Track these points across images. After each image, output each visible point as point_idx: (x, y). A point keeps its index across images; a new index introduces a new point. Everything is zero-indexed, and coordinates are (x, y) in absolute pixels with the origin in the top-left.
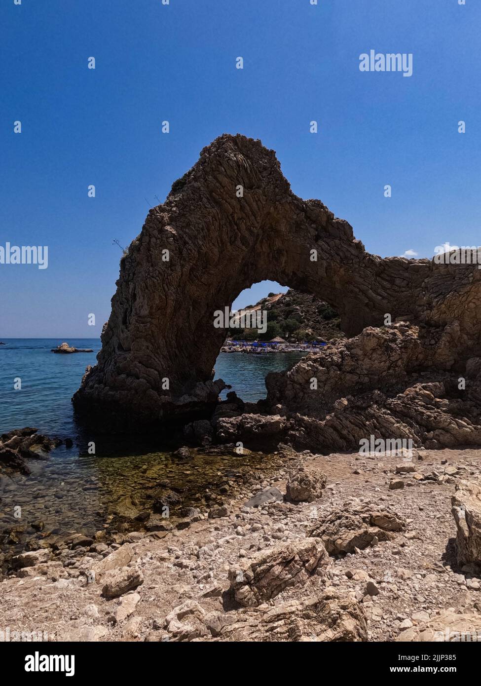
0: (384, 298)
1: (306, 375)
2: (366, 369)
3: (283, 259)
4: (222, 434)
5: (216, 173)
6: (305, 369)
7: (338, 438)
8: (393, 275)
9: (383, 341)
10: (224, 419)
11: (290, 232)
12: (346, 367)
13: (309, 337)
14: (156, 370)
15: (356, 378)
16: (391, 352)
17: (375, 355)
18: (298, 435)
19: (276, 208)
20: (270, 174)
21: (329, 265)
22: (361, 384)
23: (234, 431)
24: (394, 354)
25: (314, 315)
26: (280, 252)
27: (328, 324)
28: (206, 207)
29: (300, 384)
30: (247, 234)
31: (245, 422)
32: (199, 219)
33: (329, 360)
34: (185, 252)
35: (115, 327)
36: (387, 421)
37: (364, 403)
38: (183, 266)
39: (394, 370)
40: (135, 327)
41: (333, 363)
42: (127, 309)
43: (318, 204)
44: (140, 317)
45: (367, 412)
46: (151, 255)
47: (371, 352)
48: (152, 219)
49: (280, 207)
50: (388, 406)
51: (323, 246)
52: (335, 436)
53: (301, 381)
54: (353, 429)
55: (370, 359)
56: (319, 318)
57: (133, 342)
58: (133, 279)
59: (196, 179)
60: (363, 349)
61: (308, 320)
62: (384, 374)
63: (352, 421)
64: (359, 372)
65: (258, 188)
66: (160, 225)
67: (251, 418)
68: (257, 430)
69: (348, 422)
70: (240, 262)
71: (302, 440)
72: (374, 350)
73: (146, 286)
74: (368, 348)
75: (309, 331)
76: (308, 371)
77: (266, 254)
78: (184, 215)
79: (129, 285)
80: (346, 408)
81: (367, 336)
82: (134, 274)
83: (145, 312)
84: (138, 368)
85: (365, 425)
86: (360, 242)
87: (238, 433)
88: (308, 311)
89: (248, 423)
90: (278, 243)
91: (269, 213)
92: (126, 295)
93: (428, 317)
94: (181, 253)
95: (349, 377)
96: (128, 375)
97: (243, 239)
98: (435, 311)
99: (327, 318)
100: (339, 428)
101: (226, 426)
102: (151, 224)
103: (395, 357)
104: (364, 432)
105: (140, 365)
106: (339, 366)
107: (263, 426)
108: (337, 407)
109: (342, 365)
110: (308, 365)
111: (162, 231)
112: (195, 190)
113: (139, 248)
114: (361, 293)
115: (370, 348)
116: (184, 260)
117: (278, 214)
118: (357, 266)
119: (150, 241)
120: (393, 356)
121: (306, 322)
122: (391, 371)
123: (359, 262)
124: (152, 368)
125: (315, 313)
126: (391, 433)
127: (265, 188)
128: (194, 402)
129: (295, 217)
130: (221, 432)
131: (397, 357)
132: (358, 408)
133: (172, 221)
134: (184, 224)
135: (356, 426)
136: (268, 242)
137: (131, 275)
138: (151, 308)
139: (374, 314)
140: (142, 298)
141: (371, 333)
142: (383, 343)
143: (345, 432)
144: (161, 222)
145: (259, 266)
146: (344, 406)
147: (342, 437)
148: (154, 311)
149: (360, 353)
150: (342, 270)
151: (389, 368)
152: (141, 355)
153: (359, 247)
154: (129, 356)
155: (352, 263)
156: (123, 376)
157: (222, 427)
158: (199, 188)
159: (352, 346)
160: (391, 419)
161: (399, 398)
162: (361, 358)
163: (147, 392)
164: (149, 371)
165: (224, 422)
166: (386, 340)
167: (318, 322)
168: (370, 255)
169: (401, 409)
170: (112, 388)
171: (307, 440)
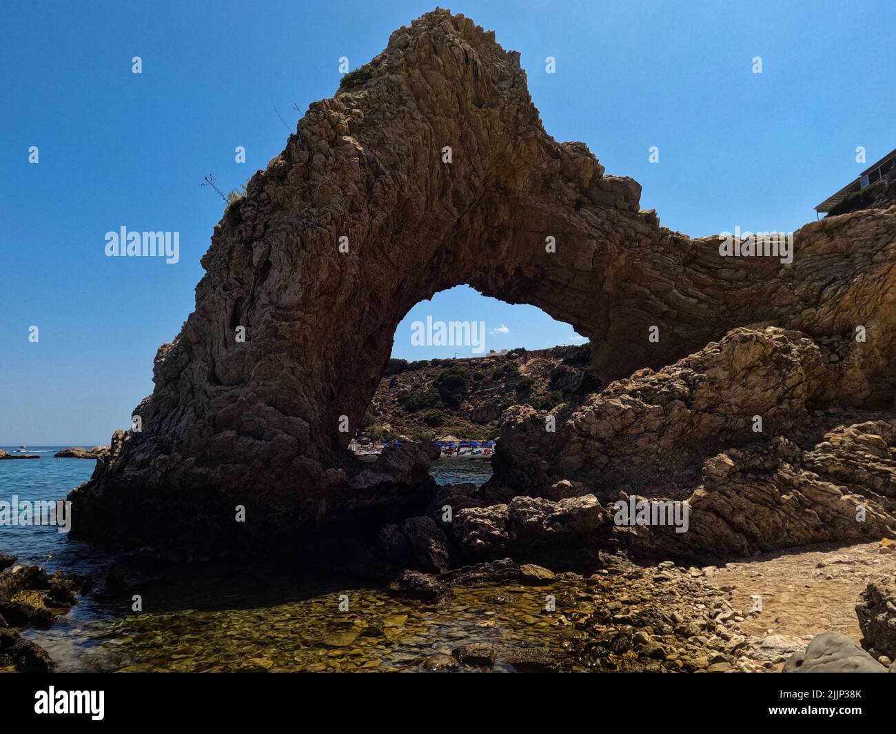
0: (701, 301)
1: (619, 418)
2: (737, 405)
3: (505, 245)
4: (479, 541)
5: (425, 67)
6: (618, 408)
7: (728, 531)
8: (712, 265)
9: (771, 350)
10: (472, 510)
11: (531, 193)
12: (700, 402)
13: (388, 436)
14: (305, 419)
15: (720, 420)
16: (789, 370)
17: (753, 378)
18: (635, 533)
19: (516, 146)
20: (513, 86)
21: (603, 247)
22: (730, 431)
23: (502, 532)
24: (793, 372)
25: (393, 406)
26: (502, 231)
27: (412, 418)
28: (413, 118)
29: (601, 440)
30: (463, 188)
31: (524, 513)
32: (401, 136)
33: (665, 389)
34: (377, 190)
35: (198, 343)
36: (824, 491)
37: (765, 460)
38: (372, 214)
39: (790, 404)
40: (267, 327)
41: (672, 396)
42: (241, 299)
43: (581, 149)
44: (278, 308)
45: (775, 476)
46: (310, 188)
47: (742, 373)
48: (318, 117)
49: (523, 145)
50: (809, 465)
51: (589, 218)
52: (722, 527)
53: (603, 434)
54: (756, 512)
55: (743, 385)
56: (400, 410)
57: (257, 361)
58: (263, 236)
59: (391, 69)
60: (729, 368)
61: (385, 413)
62: (771, 411)
63: (751, 495)
64: (722, 410)
65: (493, 106)
66: (333, 132)
67: (536, 506)
68: (550, 529)
69: (743, 499)
70: (442, 238)
71: (647, 543)
72: (750, 369)
73: (302, 243)
74: (737, 367)
75: (388, 427)
76: (625, 411)
77: (477, 234)
78: (374, 124)
79: (251, 249)
80: (731, 473)
81: (743, 342)
82: (266, 226)
83: (292, 296)
84: (263, 417)
85: (779, 503)
86: (653, 213)
87: (510, 535)
88: (384, 400)
89: (532, 514)
90: (504, 215)
91: (501, 156)
92: (236, 273)
93: (808, 320)
94: (369, 188)
95: (706, 419)
96: (241, 432)
97: (456, 193)
98: (825, 308)
99: (411, 409)
100: (727, 510)
101: (483, 525)
102: (316, 128)
103: (794, 376)
104: (779, 515)
105: (271, 408)
106: (687, 401)
107: (565, 518)
108: (715, 472)
109: (693, 399)
110: (624, 402)
111: (335, 143)
112: (393, 87)
113: (286, 173)
114: (653, 297)
115: (742, 366)
116: (376, 204)
117: (519, 157)
118: (649, 251)
119: (310, 160)
120: (790, 377)
121: (383, 415)
122: (785, 406)
123: (652, 245)
124: (297, 416)
125: (394, 402)
126: (835, 514)
127: (503, 108)
128: (389, 482)
129: (545, 166)
130: (475, 537)
131: (796, 379)
132: (755, 470)
133: (354, 129)
134: (375, 141)
135: (762, 505)
136: (485, 212)
137: (261, 227)
138: (309, 288)
139: (676, 331)
140: (287, 269)
141: (751, 336)
142: (771, 356)
143: (740, 518)
144: (335, 125)
145: (461, 256)
146: (728, 468)
147: (737, 528)
148: (312, 296)
149: (722, 375)
150: (623, 256)
151: (780, 400)
152: (274, 388)
153: (651, 218)
154: (243, 393)
155: (639, 246)
156: (229, 434)
157: (475, 526)
158: (399, 86)
159: (706, 364)
160: (832, 486)
161: (825, 450)
162: (725, 384)
163: (294, 462)
164: (290, 423)
165: (475, 516)
166: (775, 350)
167: (399, 414)
168: (672, 233)
169: (838, 468)
170: (200, 462)
171: (657, 542)
